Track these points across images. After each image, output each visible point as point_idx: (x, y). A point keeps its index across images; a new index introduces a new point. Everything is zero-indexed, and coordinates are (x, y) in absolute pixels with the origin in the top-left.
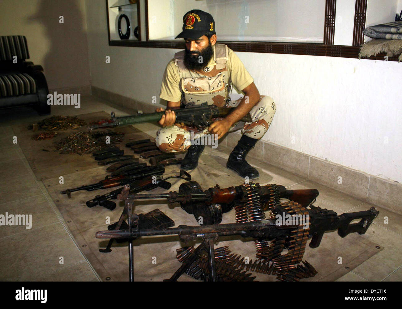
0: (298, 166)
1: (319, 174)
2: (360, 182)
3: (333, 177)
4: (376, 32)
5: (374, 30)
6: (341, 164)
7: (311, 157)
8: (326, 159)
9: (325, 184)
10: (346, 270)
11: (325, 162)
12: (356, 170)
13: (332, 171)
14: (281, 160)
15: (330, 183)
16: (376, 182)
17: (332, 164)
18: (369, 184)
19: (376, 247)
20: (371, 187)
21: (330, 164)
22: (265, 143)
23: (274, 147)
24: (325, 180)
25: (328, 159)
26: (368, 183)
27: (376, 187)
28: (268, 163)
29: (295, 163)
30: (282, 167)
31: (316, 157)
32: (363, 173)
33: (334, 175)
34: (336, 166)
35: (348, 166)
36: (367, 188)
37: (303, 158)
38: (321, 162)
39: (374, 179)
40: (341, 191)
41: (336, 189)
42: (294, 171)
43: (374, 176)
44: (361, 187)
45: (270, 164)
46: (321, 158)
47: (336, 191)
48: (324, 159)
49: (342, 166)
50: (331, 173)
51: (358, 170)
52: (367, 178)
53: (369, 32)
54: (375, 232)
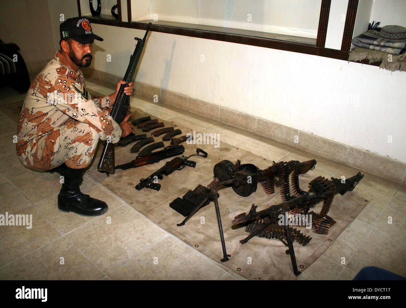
0: (288, 138)
1: (306, 144)
2: (340, 151)
3: (318, 147)
4: (362, 42)
5: (360, 41)
6: (325, 137)
7: (300, 132)
8: (312, 133)
9: (311, 152)
10: (352, 219)
11: (312, 136)
12: (337, 142)
13: (318, 142)
14: (272, 133)
15: (315, 151)
16: (353, 151)
17: (318, 137)
18: (347, 153)
19: (365, 201)
20: (349, 154)
21: (316, 137)
22: (257, 119)
23: (266, 123)
24: (311, 149)
25: (314, 133)
26: (347, 151)
27: (353, 154)
28: (260, 135)
29: (286, 135)
30: (273, 139)
31: (305, 132)
32: (343, 145)
33: (319, 146)
34: (321, 139)
35: (330, 139)
36: (346, 155)
37: (293, 132)
38: (308, 135)
39: (352, 149)
40: (324, 157)
41: (320, 156)
42: (284, 142)
43: (351, 146)
44: (341, 154)
45: (261, 135)
46: (309, 132)
47: (320, 157)
48: (311, 133)
49: (326, 139)
50: (316, 144)
51: (338, 142)
52: (346, 148)
53: (356, 42)
54: (359, 188)
